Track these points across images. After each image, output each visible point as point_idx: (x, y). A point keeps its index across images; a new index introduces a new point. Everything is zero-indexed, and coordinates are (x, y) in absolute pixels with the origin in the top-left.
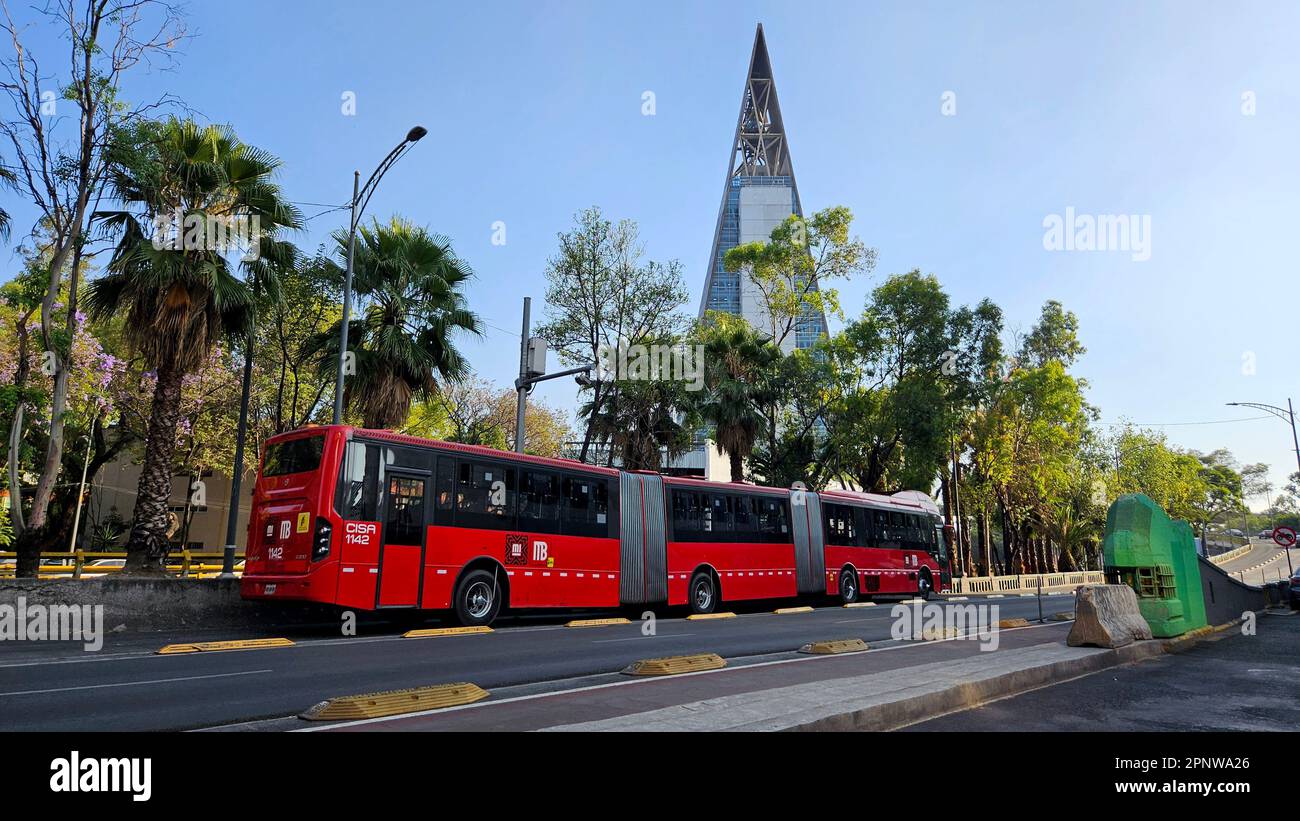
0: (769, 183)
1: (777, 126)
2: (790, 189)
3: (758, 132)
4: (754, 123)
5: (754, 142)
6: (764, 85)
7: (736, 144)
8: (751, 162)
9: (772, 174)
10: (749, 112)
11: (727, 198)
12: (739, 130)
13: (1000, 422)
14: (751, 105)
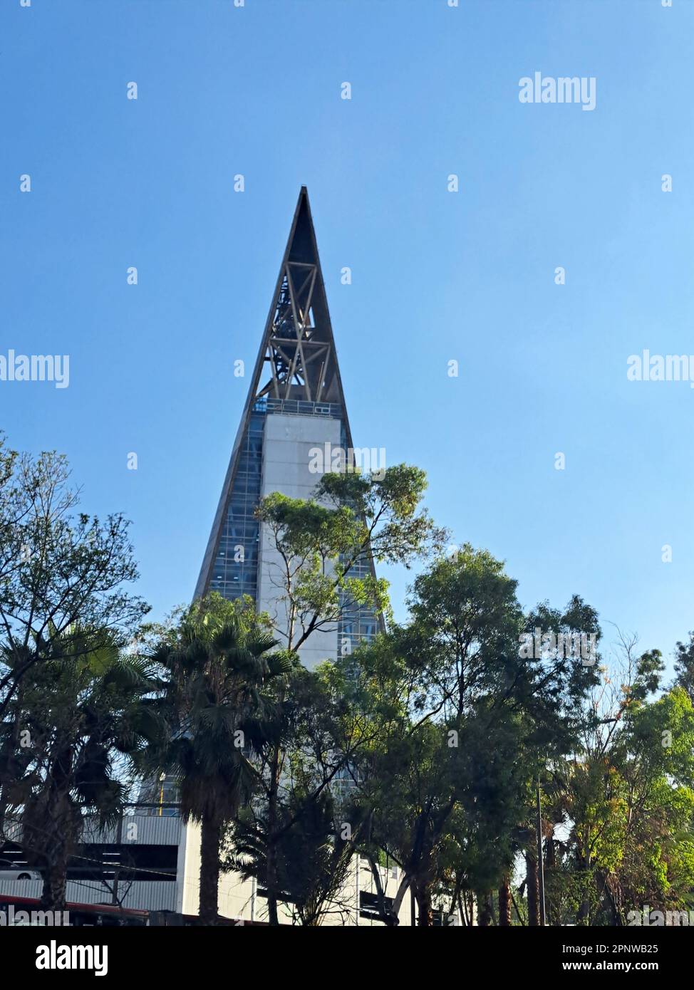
0: (306, 411)
1: (323, 330)
2: (339, 422)
3: (296, 338)
4: (291, 324)
5: (290, 351)
6: (309, 272)
7: (262, 351)
8: (283, 379)
9: (314, 398)
10: (284, 308)
11: (246, 427)
12: (269, 332)
13: (608, 777)
14: (287, 298)
